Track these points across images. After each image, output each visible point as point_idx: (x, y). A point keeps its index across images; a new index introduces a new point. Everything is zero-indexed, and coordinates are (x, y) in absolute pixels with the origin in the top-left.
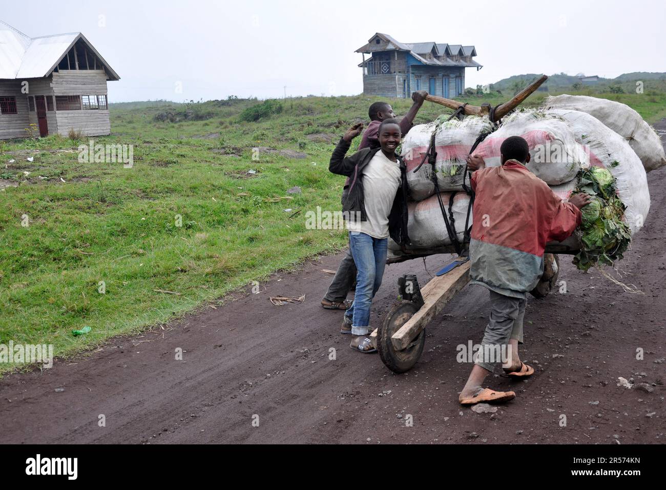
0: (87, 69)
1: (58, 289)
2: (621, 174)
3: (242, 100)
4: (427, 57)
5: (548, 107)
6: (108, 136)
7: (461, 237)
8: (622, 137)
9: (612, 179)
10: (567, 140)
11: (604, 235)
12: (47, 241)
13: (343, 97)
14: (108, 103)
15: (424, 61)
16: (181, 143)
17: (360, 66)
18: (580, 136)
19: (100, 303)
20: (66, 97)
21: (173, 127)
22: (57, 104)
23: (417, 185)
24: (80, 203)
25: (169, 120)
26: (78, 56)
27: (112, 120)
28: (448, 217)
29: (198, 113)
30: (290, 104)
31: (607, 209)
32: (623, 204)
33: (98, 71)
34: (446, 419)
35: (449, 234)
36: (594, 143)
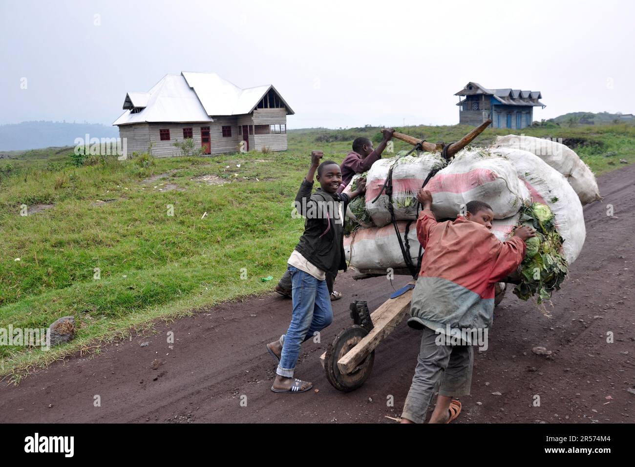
0: (274, 107)
1: (253, 250)
2: (560, 209)
3: (375, 128)
4: (506, 99)
5: (496, 145)
6: (286, 151)
7: (415, 262)
8: (562, 175)
9: (551, 215)
10: (510, 178)
11: (542, 269)
12: (247, 219)
13: (445, 127)
14: (287, 129)
15: (503, 101)
16: (333, 156)
17: (458, 105)
18: (524, 174)
19: (279, 261)
20: (261, 126)
21: (328, 145)
22: (255, 130)
23: (376, 213)
24: (268, 195)
25: (325, 141)
26: (269, 99)
27: (289, 140)
28: (404, 244)
29: (345, 136)
30: (407, 131)
31: (546, 243)
32: (561, 237)
33: (281, 109)
34: (514, 356)
35: (405, 259)
36: (536, 180)
